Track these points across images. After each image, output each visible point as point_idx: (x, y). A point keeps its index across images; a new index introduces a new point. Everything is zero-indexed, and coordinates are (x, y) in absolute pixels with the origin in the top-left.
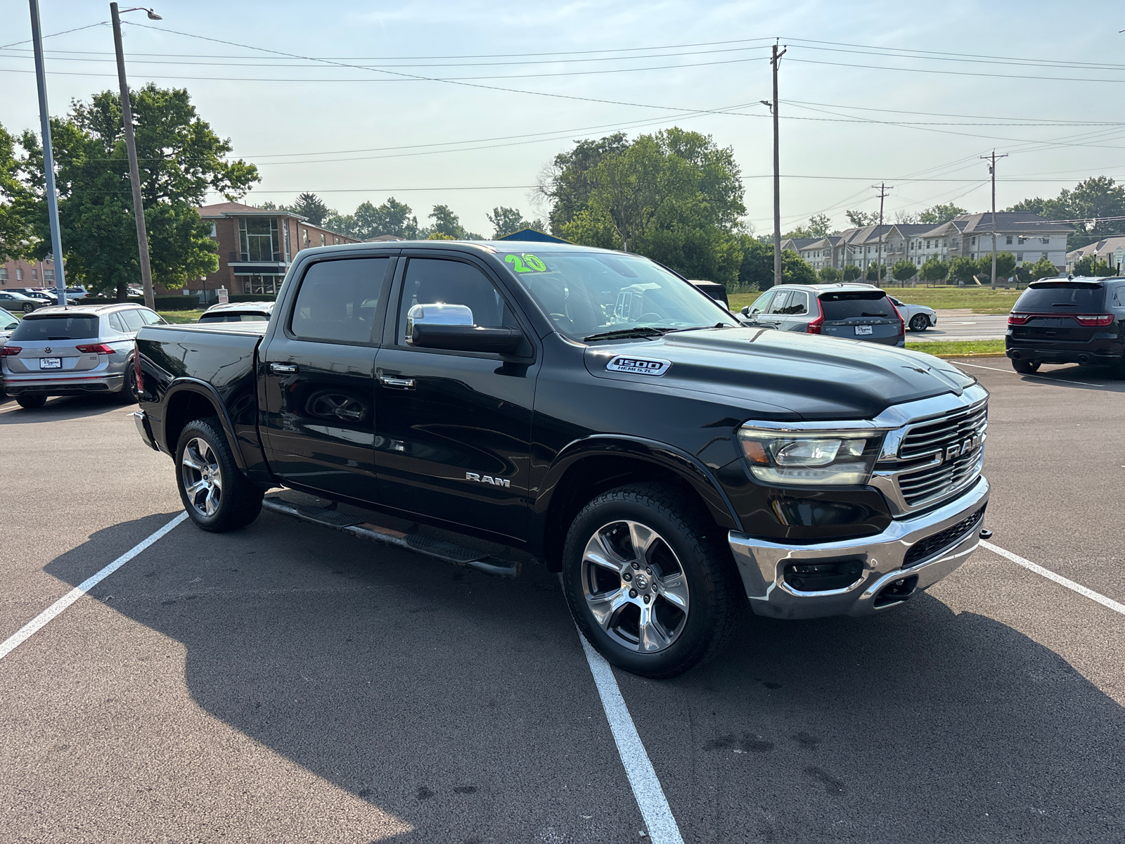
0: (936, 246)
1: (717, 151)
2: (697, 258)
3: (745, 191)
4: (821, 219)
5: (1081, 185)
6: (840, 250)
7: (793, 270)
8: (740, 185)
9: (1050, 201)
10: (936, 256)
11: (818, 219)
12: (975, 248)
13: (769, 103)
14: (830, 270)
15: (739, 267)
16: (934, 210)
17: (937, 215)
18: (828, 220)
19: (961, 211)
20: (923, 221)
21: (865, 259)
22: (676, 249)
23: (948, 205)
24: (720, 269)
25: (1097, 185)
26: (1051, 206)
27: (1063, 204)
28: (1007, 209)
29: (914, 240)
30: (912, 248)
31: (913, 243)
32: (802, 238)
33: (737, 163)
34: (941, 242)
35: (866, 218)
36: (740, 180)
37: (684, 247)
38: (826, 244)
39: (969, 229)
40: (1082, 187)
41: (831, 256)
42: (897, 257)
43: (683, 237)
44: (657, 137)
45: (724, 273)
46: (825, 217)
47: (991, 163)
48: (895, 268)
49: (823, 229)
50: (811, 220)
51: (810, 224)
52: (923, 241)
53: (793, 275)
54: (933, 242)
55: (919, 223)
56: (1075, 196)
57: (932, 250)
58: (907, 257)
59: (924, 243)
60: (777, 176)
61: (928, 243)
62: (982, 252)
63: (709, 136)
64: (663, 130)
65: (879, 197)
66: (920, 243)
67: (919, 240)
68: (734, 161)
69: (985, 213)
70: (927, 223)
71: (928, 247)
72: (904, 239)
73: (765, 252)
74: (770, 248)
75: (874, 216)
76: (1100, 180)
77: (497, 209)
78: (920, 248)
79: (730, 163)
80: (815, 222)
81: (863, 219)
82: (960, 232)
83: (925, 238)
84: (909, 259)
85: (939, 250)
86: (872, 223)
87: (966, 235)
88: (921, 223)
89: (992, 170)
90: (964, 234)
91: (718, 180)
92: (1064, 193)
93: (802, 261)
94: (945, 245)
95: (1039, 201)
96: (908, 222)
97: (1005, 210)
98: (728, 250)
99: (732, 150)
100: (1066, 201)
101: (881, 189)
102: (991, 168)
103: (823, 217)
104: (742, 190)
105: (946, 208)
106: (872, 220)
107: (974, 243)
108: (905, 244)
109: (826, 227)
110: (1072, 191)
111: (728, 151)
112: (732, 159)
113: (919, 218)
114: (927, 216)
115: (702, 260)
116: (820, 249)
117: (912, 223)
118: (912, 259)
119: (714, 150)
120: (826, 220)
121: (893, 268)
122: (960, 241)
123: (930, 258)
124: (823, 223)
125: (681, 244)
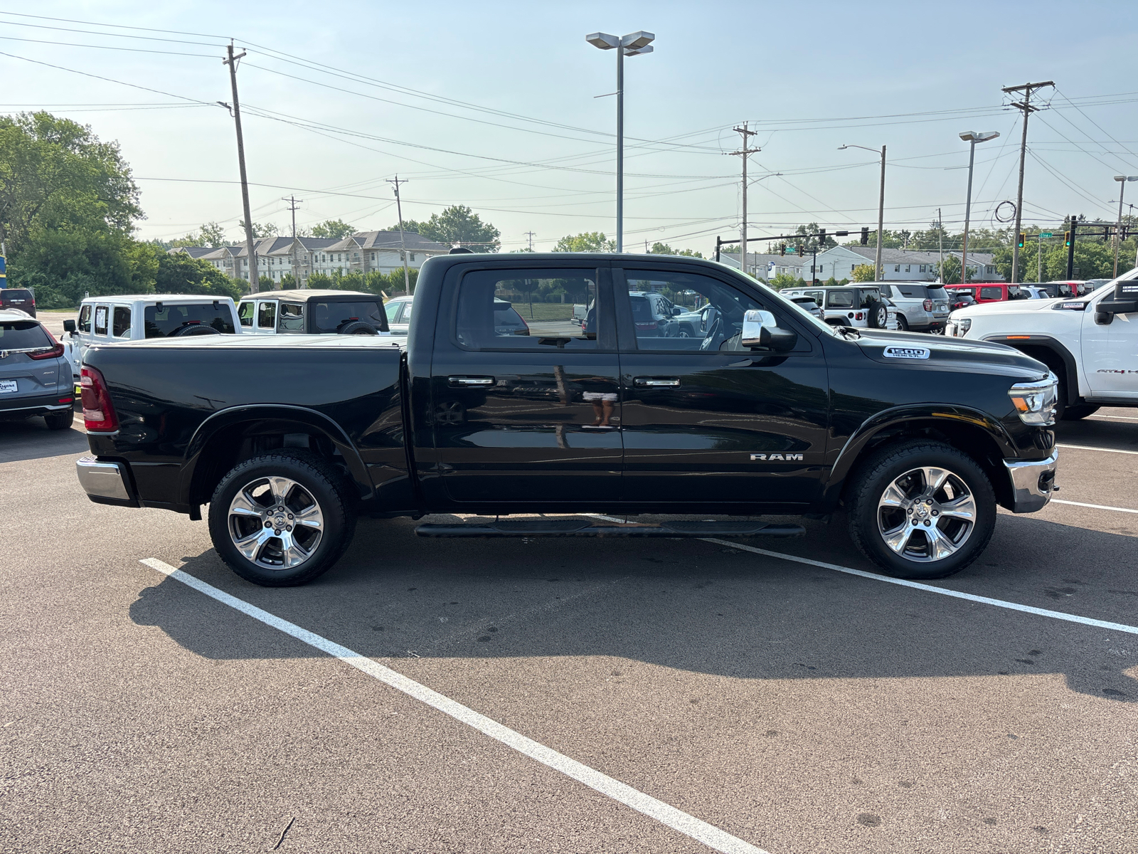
0: (340, 260)
1: (100, 145)
2: (105, 264)
3: (141, 193)
4: (213, 228)
5: (446, 212)
6: (242, 262)
7: (211, 280)
8: (133, 185)
9: (423, 224)
10: (340, 269)
11: (210, 227)
12: (375, 263)
13: (228, 105)
14: (240, 281)
15: (155, 277)
16: (325, 225)
17: (329, 230)
18: (221, 229)
19: (349, 227)
20: (316, 235)
21: (269, 271)
22: (76, 253)
23: (337, 221)
24: (134, 278)
25: (458, 212)
26: (425, 228)
27: (434, 227)
28: (388, 228)
29: (317, 253)
30: (316, 261)
31: (316, 257)
32: (194, 247)
33: (125, 159)
34: (343, 256)
35: (260, 229)
36: (132, 180)
37: (87, 251)
38: (226, 255)
39: (368, 245)
40: (447, 213)
41: (232, 266)
42: (302, 269)
43: (83, 239)
44: (19, 121)
45: (140, 281)
46: (217, 227)
47: (395, 187)
48: (311, 281)
49: (217, 238)
50: (202, 228)
51: (201, 232)
52: (326, 254)
53: (212, 286)
54: (336, 257)
55: (312, 237)
56: (442, 221)
57: (336, 264)
58: (312, 269)
59: (328, 257)
60: (244, 183)
61: (332, 256)
62: (381, 267)
63: (87, 126)
64: (26, 113)
66: (324, 256)
67: (323, 253)
68: (121, 158)
69: (380, 232)
70: (320, 237)
71: (332, 260)
72: (307, 251)
73: (176, 261)
74: (181, 257)
75: (268, 227)
76: (460, 207)
78: (324, 261)
79: (118, 160)
80: (207, 230)
81: (257, 230)
82: (360, 248)
83: (328, 252)
84: (315, 271)
85: (342, 264)
86: (267, 234)
87: (367, 251)
88: (315, 237)
89: (396, 192)
90: (364, 250)
91: (104, 177)
92: (434, 217)
93: (219, 271)
94: (348, 260)
95: (414, 223)
96: (302, 235)
97: (387, 229)
98: (140, 257)
99: (118, 146)
100: (436, 224)
101: (291, 202)
103: (215, 226)
104: (137, 191)
105: (335, 223)
106: (266, 232)
107: (373, 259)
108: (309, 257)
109: (220, 237)
110: (440, 216)
111: (113, 146)
112: (119, 155)
113: (312, 232)
114: (318, 231)
115: (111, 267)
116: (219, 259)
117: (306, 237)
118: (317, 271)
119: (94, 143)
120: (218, 229)
121: (309, 281)
122: (361, 256)
123: (335, 271)
124: (215, 232)
125: (83, 247)
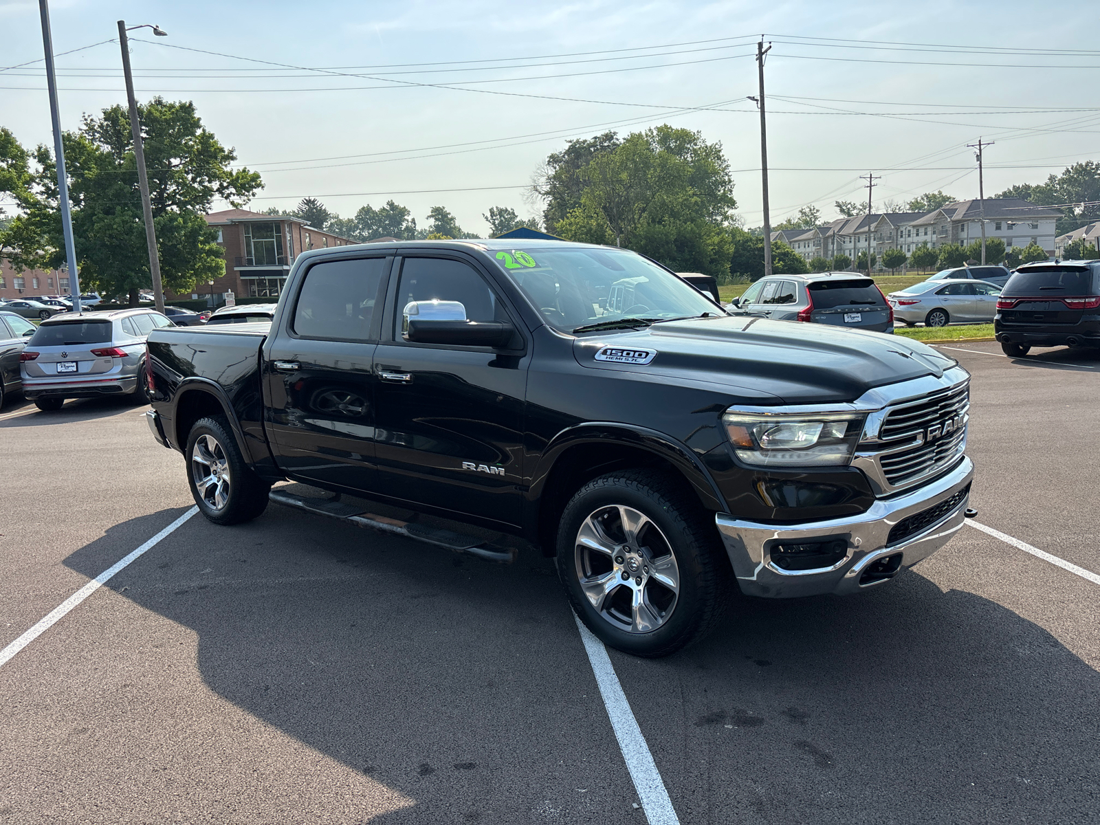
0: (926, 234)
1: (706, 147)
2: (689, 251)
3: (734, 185)
4: (811, 210)
5: (1068, 171)
6: (830, 240)
7: (783, 261)
8: (729, 179)
9: (1038, 187)
10: (925, 243)
11: (807, 210)
12: (964, 235)
13: (756, 98)
14: (820, 260)
15: (730, 260)
16: (922, 199)
17: (926, 204)
18: (818, 211)
19: (949, 198)
20: (912, 210)
21: (855, 248)
22: (667, 243)
23: (936, 193)
24: (712, 261)
25: (1085, 170)
26: (1039, 192)
27: (1051, 189)
28: (995, 196)
29: (903, 229)
30: (902, 236)
31: (902, 232)
32: (792, 230)
33: (726, 158)
34: (930, 230)
35: (854, 208)
36: (730, 174)
37: (676, 240)
38: (816, 234)
39: (958, 216)
40: (1070, 172)
41: (820, 246)
42: (886, 245)
43: (674, 232)
44: (647, 135)
45: (716, 265)
46: (814, 209)
47: (978, 151)
48: (885, 257)
49: (813, 220)
50: (801, 211)
51: (799, 215)
52: (912, 229)
53: (783, 266)
54: (922, 230)
55: (908, 211)
56: (1062, 181)
57: (922, 238)
58: (897, 245)
59: (913, 231)
60: (765, 169)
61: (918, 231)
62: (971, 238)
63: (698, 131)
64: (652, 128)
65: (868, 187)
66: (909, 231)
67: (909, 228)
68: (723, 156)
69: (973, 200)
70: (916, 211)
71: (917, 235)
72: (893, 227)
73: (756, 244)
74: (760, 240)
75: (863, 206)
76: (1087, 165)
77: (493, 209)
78: (909, 236)
79: (719, 158)
80: (805, 213)
81: (852, 209)
82: (949, 220)
83: (914, 226)
84: (899, 247)
85: (928, 238)
86: (861, 212)
87: (955, 222)
88: (910, 212)
89: (979, 158)
90: (953, 221)
91: (707, 175)
92: (1052, 178)
93: (792, 252)
94: (934, 233)
95: (1027, 187)
96: (897, 211)
97: (993, 197)
98: (719, 243)
99: (721, 145)
100: (1053, 186)
101: (869, 179)
102: (977, 156)
103: (812, 208)
104: (731, 184)
105: (934, 196)
106: (861, 210)
107: (963, 230)
108: (894, 233)
109: (816, 218)
110: (1060, 176)
111: (717, 146)
112: (721, 154)
113: (908, 207)
114: (915, 205)
115: (694, 253)
116: (810, 239)
117: (901, 212)
118: (901, 247)
119: (703, 146)
120: (815, 211)
121: (883, 257)
122: (949, 227)
123: (920, 245)
124: (812, 214)
125: (672, 238)
